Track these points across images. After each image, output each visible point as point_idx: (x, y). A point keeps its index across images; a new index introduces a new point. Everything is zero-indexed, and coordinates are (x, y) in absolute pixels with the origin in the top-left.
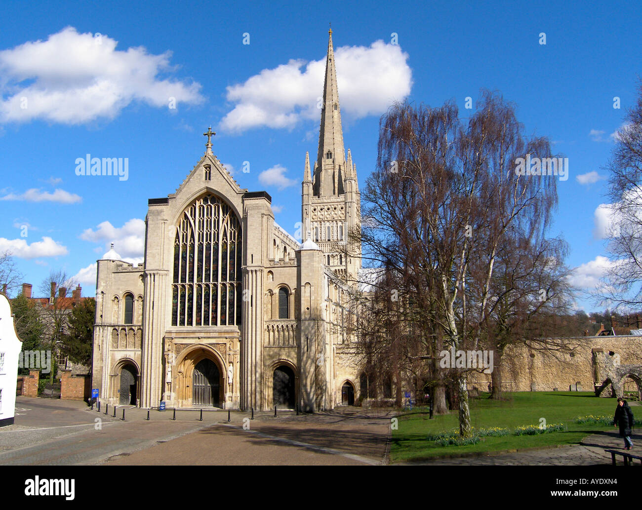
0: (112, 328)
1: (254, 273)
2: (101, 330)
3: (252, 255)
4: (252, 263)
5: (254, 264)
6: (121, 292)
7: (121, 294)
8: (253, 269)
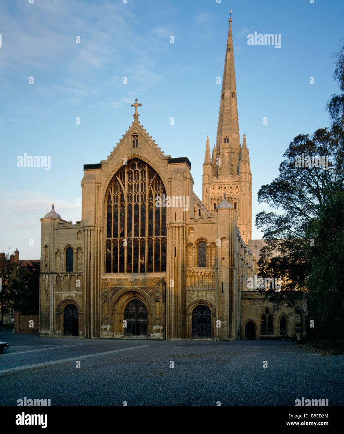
0: (56, 275)
1: (177, 229)
2: (47, 277)
3: (176, 213)
4: (176, 220)
5: (177, 221)
6: (62, 246)
7: (62, 247)
8: (177, 225)
